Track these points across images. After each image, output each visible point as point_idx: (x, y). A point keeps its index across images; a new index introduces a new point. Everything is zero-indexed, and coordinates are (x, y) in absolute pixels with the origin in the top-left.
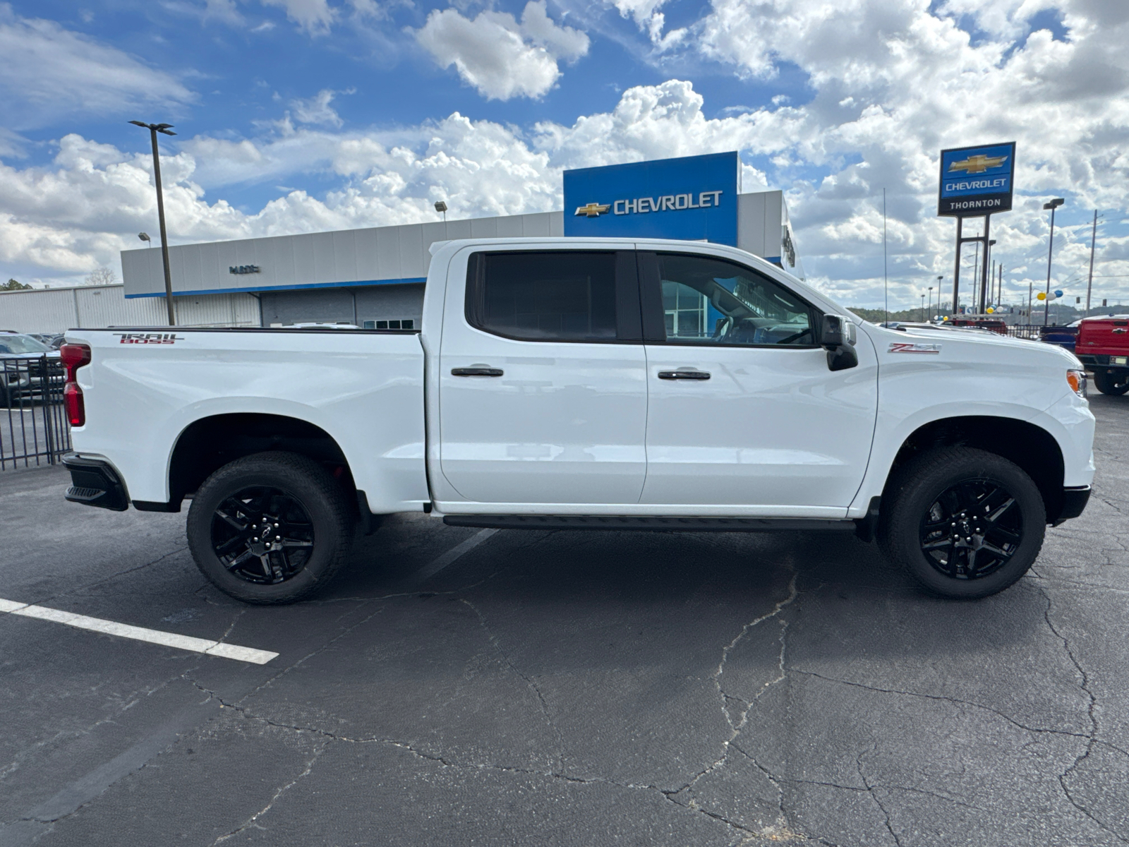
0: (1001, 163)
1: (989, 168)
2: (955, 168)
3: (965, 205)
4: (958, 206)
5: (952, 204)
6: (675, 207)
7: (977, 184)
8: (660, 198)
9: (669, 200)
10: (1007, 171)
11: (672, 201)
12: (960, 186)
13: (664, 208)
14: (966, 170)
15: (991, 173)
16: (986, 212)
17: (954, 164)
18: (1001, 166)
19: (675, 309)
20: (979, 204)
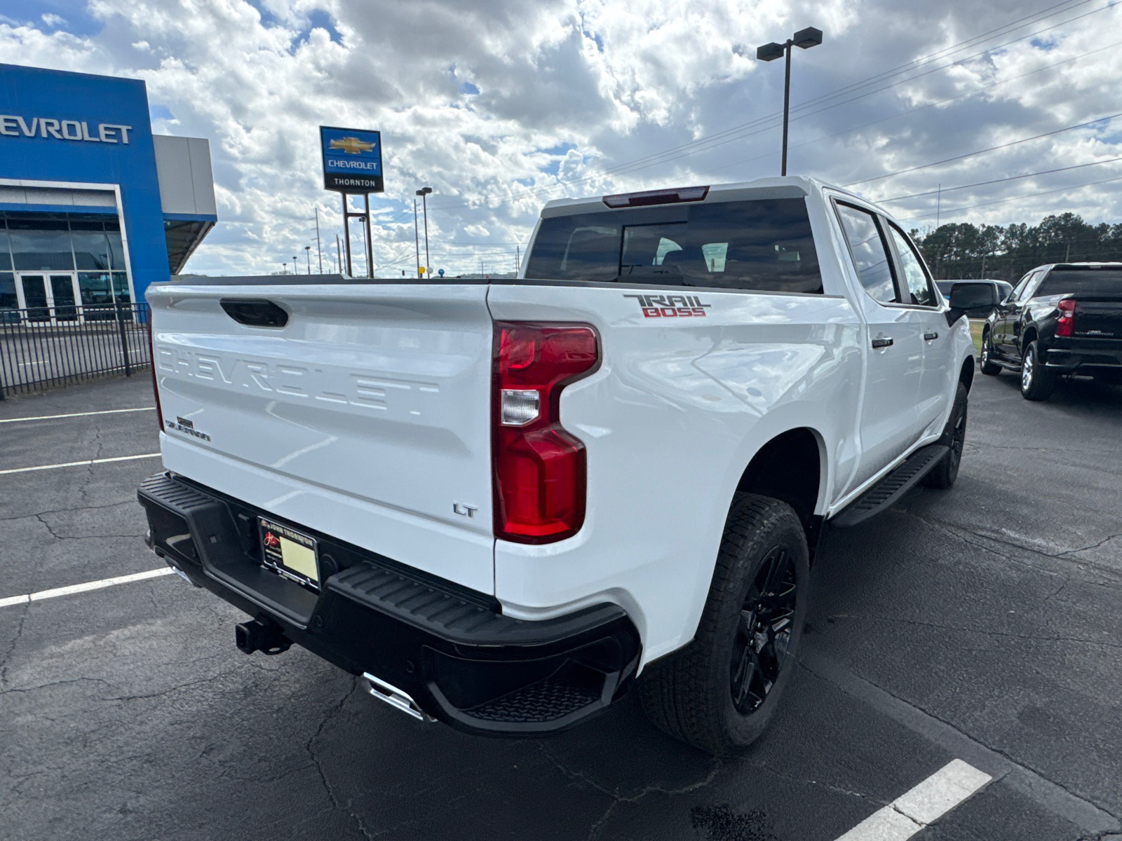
0: (371, 148)
1: (362, 151)
2: (334, 145)
3: (347, 182)
4: (341, 182)
5: (336, 180)
6: (62, 135)
7: (354, 164)
8: (35, 120)
9: (51, 124)
10: (376, 156)
11: (57, 126)
12: (340, 164)
13: (44, 135)
14: (344, 150)
15: (363, 156)
16: (364, 190)
17: (332, 141)
18: (371, 151)
19: (73, 269)
20: (358, 183)
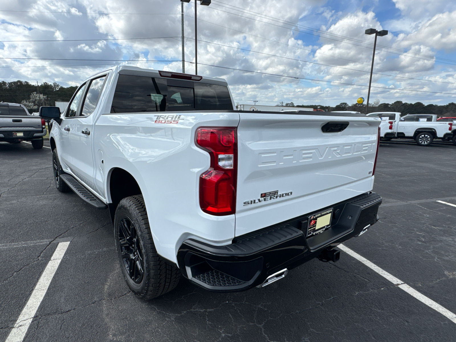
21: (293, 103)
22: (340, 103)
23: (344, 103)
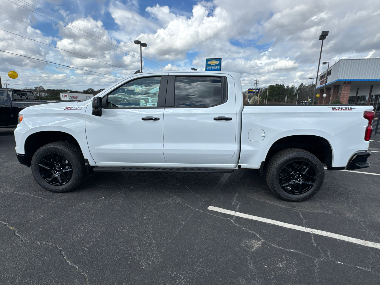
21: (43, 87)
22: (87, 89)
23: (90, 89)
